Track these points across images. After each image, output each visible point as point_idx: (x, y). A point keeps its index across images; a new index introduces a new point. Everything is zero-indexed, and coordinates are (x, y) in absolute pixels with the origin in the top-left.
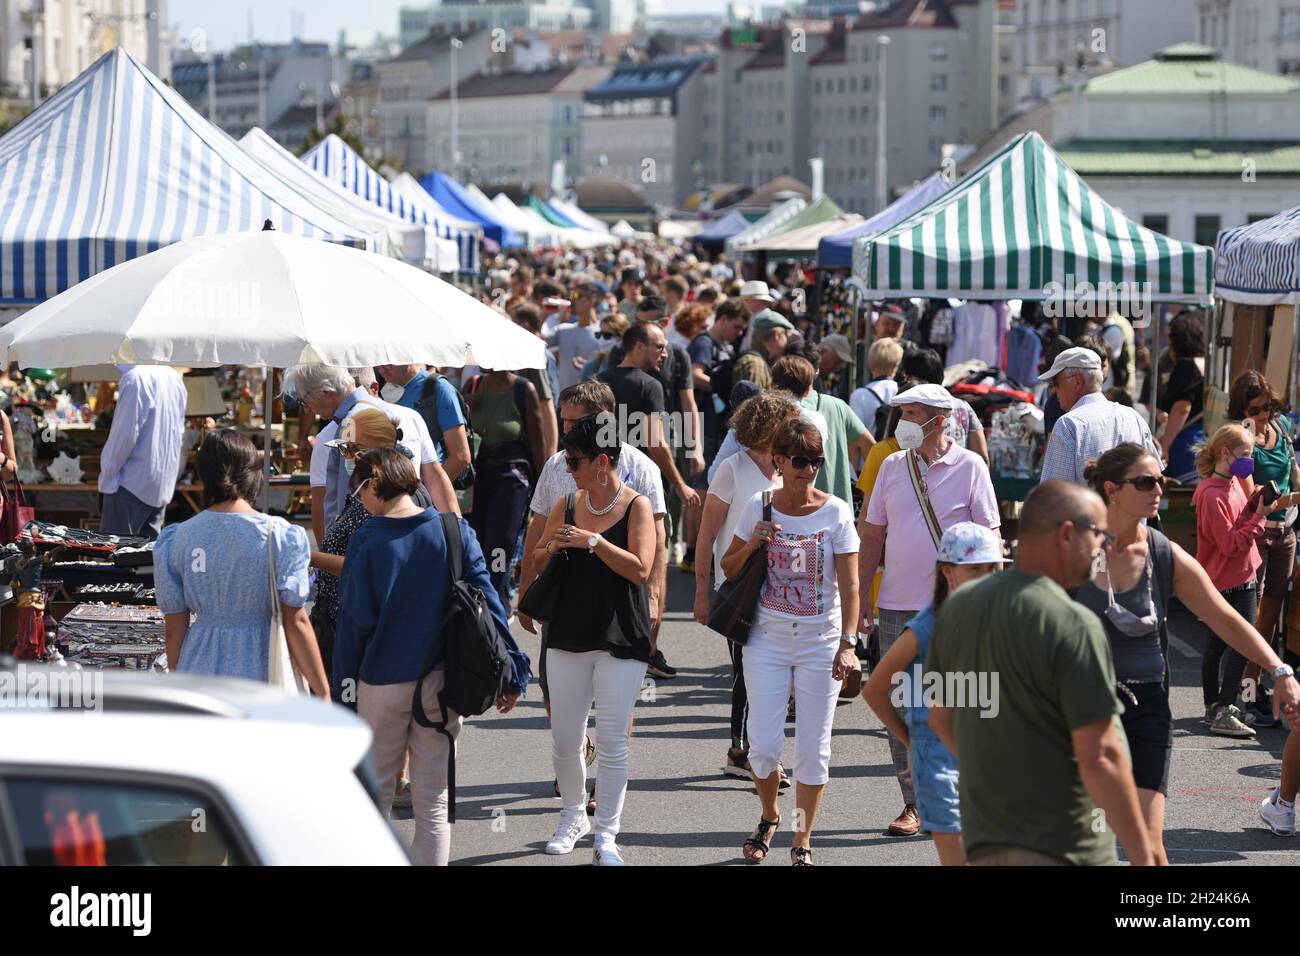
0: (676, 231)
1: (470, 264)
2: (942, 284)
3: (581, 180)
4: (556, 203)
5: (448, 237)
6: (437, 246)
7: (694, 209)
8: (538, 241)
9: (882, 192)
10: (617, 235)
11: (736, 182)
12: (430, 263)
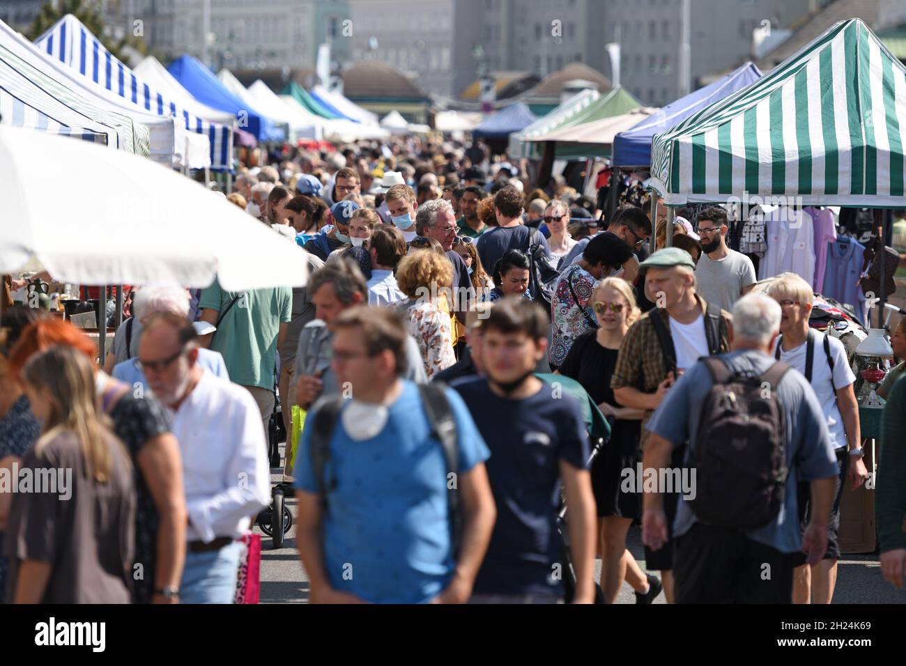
0: (455, 123)
1: (224, 161)
2: (753, 189)
3: (348, 66)
4: (322, 91)
5: (199, 130)
6: (187, 140)
7: (475, 99)
8: (300, 133)
9: (685, 80)
10: (387, 127)
11: (522, 69)
12: (179, 159)
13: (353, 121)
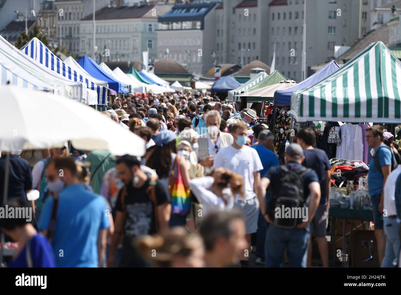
0: (203, 86)
1: (103, 102)
2: (335, 115)
4: (144, 72)
5: (93, 88)
6: (88, 92)
10: (174, 88)
12: (84, 101)
13: (159, 85)
